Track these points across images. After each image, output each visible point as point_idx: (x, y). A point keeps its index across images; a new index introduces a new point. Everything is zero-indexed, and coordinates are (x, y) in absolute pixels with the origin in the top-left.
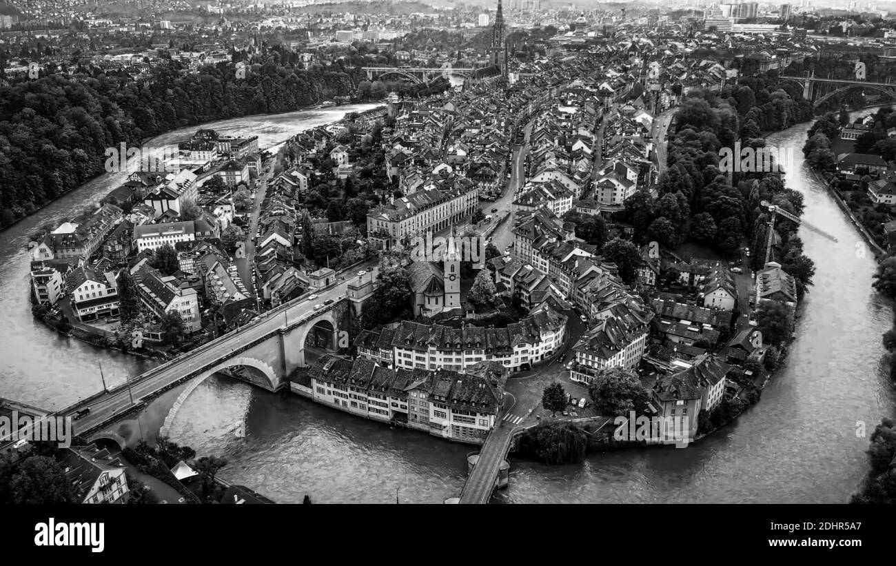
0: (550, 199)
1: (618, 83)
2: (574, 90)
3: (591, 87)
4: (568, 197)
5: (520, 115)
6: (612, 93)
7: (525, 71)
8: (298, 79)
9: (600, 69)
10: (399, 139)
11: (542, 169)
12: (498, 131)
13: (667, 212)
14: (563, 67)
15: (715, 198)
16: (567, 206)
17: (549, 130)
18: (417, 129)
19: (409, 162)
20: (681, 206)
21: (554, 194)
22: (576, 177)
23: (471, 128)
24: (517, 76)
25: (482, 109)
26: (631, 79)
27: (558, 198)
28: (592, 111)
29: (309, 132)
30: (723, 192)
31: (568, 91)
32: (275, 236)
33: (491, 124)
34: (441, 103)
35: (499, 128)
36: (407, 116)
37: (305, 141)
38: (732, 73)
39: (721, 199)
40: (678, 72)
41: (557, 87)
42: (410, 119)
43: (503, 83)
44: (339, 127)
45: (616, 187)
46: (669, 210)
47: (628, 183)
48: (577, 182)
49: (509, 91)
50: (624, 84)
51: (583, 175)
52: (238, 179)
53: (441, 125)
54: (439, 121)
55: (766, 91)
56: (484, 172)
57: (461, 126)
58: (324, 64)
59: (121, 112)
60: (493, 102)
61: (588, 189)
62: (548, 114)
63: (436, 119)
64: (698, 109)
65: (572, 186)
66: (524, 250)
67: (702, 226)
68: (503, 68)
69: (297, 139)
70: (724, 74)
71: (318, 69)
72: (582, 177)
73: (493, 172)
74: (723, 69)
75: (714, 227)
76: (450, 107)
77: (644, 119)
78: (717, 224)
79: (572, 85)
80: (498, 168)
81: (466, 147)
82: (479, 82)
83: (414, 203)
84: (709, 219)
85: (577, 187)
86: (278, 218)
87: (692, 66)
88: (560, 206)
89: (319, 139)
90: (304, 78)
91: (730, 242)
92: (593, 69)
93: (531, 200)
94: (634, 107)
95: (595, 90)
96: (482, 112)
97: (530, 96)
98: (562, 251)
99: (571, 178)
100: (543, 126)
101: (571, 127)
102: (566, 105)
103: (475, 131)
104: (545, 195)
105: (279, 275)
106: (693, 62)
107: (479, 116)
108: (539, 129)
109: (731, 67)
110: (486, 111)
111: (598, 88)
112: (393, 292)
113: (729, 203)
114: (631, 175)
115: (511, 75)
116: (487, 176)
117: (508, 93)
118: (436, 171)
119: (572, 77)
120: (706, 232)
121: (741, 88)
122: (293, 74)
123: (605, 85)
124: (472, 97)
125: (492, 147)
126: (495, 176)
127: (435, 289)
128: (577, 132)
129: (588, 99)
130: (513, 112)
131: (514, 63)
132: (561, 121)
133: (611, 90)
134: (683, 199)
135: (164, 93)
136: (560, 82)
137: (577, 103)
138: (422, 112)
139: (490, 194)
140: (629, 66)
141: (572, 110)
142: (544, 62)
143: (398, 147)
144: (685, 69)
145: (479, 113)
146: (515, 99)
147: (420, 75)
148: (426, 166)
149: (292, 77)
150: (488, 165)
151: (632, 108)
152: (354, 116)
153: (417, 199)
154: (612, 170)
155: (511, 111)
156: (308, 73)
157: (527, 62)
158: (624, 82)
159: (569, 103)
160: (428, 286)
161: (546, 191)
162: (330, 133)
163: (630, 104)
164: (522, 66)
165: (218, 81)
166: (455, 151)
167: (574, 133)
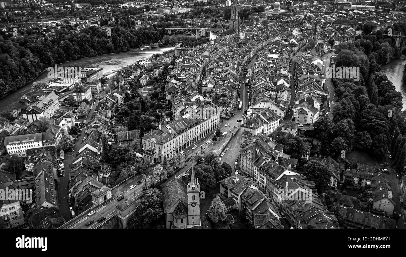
0: (265, 123)
1: (300, 39)
2: (276, 43)
3: (285, 41)
4: (276, 120)
5: (246, 58)
6: (297, 44)
7: (248, 31)
8: (131, 35)
9: (288, 30)
10: (174, 76)
11: (259, 100)
12: (232, 72)
13: (342, 133)
14: (269, 28)
15: (370, 120)
16: (276, 125)
17: (263, 71)
18: (186, 68)
19: (178, 92)
20: (350, 128)
21: (268, 120)
22: (281, 105)
23: (218, 68)
24: (245, 34)
25: (224, 55)
26: (306, 36)
27: (270, 122)
28: (287, 57)
29: (130, 67)
30: (375, 116)
31: (272, 43)
32: (87, 146)
33: (228, 66)
34: (202, 50)
35: (233, 69)
36: (182, 60)
37: (127, 72)
38: (359, 33)
39: (374, 122)
40: (330, 32)
41: (266, 41)
42: (183, 62)
43: (237, 39)
44: (148, 63)
45: (308, 113)
46: (343, 131)
47: (314, 110)
48: (282, 109)
49: (240, 43)
50: (303, 39)
51: (285, 103)
52: (83, 98)
53: (200, 66)
54: (199, 63)
55: (378, 42)
56: (223, 100)
57: (212, 67)
58: (146, 27)
59: (32, 55)
60: (231, 51)
61: (289, 114)
62: (262, 60)
63: (197, 62)
64: (348, 56)
65: (279, 112)
66: (248, 165)
67: (362, 140)
68: (237, 30)
69: (123, 71)
70: (355, 33)
71: (142, 29)
72: (285, 105)
73: (229, 100)
74: (354, 30)
75: (371, 141)
76: (206, 53)
77: (318, 63)
78: (372, 139)
79: (274, 40)
80: (231, 97)
81: (213, 81)
82: (223, 38)
83: (175, 129)
84: (367, 136)
85: (282, 112)
86: (95, 129)
87: (337, 28)
88: (272, 127)
89: (136, 70)
90: (134, 34)
91: (381, 151)
92: (285, 29)
93: (253, 125)
94: (311, 54)
95: (287, 43)
96: (224, 57)
97: (252, 47)
98: (275, 171)
99: (278, 106)
100: (259, 69)
101: (276, 67)
102: (272, 53)
103: (220, 70)
104: (262, 120)
105: (81, 181)
106: (337, 26)
107: (222, 60)
108: (257, 70)
109: (358, 29)
110: (227, 56)
111: (289, 42)
112: (149, 213)
113: (380, 125)
114: (317, 105)
115: (241, 34)
116: (225, 103)
117: (239, 45)
118: (193, 99)
119: (274, 34)
120: (365, 144)
121: (365, 41)
122: (129, 32)
123: (293, 40)
124: (219, 47)
125: (229, 82)
126: (230, 103)
127: (180, 212)
128: (280, 71)
129: (284, 49)
130: (242, 57)
131: (243, 26)
132: (269, 64)
133: (296, 43)
134: (352, 123)
135: (59, 43)
136: (267, 38)
137: (278, 51)
138: (190, 58)
139: (226, 114)
140: (304, 28)
141: (275, 56)
142: (259, 26)
143: (173, 81)
144: (334, 30)
145: (222, 58)
146: (243, 49)
147: (194, 32)
148: (189, 95)
149: (128, 34)
150: (225, 96)
151: (310, 55)
152: (157, 56)
153: (177, 126)
154: (304, 101)
155: (241, 57)
156: (137, 32)
157: (249, 26)
158: (303, 38)
159: (274, 51)
160: (176, 208)
161: (262, 117)
162: (142, 66)
163: (309, 53)
164: (247, 28)
165: (89, 36)
166: (206, 84)
167: (278, 72)
